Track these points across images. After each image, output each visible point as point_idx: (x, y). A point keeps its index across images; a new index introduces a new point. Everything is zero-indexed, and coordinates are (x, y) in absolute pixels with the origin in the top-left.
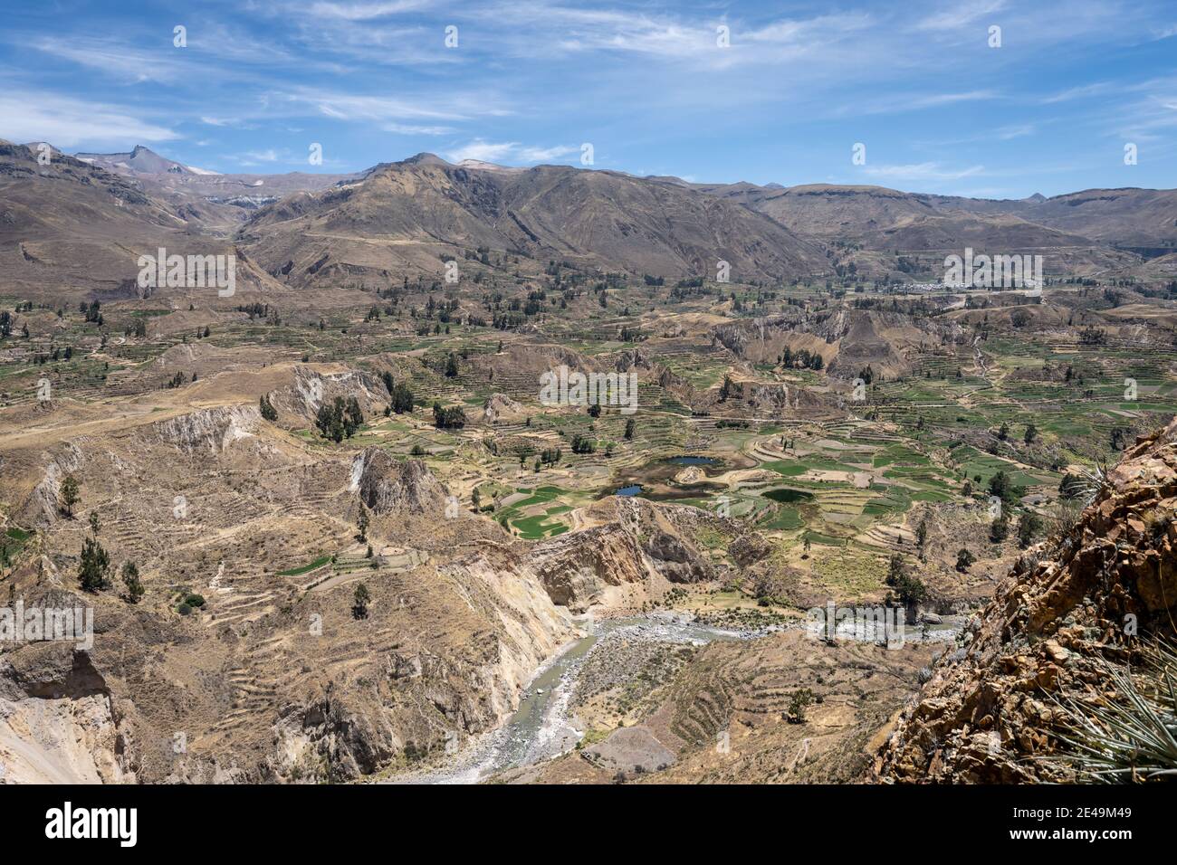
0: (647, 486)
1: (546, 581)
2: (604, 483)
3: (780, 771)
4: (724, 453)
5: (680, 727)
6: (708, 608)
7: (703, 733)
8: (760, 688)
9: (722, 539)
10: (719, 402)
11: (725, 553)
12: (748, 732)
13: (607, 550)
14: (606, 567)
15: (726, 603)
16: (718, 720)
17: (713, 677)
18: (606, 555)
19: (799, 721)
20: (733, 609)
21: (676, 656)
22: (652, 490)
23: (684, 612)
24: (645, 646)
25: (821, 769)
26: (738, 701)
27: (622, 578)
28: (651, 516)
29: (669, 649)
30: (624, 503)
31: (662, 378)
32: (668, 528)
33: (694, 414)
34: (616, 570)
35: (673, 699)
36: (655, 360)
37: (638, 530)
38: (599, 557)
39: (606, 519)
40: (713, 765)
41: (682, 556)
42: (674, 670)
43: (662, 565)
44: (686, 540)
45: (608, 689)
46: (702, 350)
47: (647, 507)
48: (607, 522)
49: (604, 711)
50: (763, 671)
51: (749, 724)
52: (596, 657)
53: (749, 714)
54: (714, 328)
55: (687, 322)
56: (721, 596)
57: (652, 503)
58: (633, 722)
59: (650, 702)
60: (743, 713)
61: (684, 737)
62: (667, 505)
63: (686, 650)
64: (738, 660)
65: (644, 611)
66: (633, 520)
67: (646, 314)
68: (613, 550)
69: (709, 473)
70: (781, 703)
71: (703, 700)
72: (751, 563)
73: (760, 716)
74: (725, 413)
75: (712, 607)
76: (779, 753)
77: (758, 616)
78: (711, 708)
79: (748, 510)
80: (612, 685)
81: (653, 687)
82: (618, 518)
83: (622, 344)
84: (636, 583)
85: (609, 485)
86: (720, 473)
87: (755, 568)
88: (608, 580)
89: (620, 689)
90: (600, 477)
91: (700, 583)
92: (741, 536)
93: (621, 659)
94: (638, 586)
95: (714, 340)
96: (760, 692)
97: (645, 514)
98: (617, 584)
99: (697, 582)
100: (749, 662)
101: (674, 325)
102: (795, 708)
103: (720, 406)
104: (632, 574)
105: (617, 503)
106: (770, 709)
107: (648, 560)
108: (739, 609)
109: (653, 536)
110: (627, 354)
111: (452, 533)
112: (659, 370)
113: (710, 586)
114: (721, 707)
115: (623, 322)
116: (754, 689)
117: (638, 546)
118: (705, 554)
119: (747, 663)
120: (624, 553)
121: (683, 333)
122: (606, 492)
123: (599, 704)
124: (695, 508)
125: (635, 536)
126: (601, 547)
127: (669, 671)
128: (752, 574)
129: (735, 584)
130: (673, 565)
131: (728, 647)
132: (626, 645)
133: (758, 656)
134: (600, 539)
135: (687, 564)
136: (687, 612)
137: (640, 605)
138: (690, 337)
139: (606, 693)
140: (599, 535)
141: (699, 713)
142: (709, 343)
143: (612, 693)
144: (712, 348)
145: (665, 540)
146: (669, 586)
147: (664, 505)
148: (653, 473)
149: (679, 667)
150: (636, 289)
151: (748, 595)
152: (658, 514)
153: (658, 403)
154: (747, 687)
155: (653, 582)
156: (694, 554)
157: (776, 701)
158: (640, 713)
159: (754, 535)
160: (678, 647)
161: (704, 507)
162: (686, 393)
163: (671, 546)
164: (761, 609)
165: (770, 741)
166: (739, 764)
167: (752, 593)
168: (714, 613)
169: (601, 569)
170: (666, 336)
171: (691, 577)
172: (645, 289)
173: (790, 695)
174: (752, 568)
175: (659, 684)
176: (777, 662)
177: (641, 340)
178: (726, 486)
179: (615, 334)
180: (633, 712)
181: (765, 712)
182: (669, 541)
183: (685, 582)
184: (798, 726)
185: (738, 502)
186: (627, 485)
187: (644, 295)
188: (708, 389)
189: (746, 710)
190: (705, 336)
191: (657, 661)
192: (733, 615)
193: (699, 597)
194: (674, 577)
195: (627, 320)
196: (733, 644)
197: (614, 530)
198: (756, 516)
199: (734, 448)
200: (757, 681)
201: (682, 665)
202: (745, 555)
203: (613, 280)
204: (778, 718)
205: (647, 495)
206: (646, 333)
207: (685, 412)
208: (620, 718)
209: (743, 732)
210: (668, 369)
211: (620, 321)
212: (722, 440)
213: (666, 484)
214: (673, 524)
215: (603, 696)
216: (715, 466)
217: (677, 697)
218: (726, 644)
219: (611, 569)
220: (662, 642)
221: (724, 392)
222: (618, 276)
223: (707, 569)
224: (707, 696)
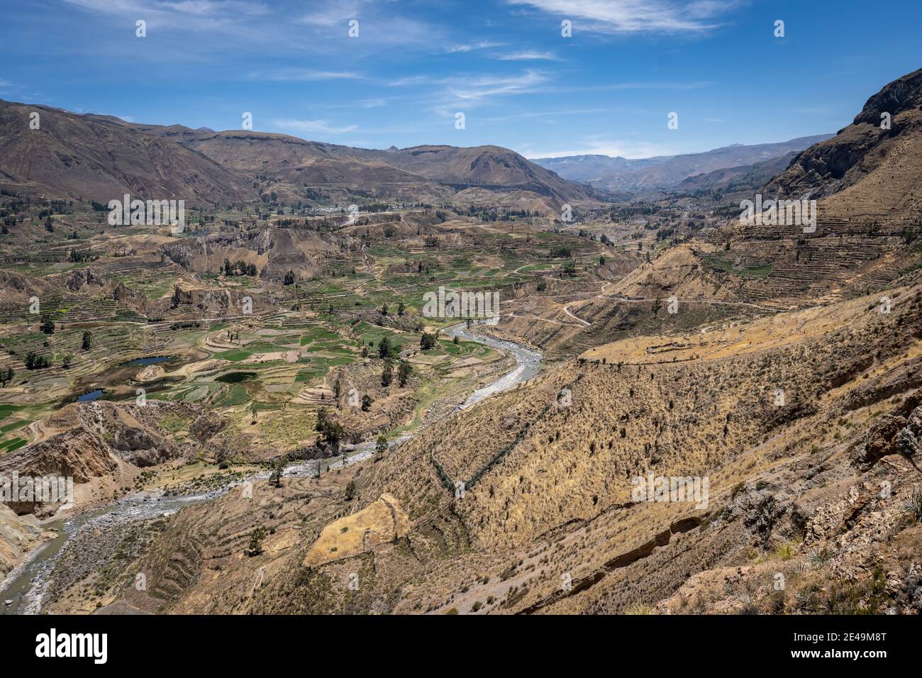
0: (109, 388)
2: (64, 392)
3: (242, 601)
4: (180, 351)
5: (157, 590)
6: (176, 481)
7: (178, 588)
8: (224, 536)
9: (183, 422)
10: (172, 308)
11: (187, 433)
12: (217, 574)
13: (72, 453)
14: (72, 469)
15: (192, 473)
16: (191, 573)
17: (183, 539)
18: (71, 458)
19: (258, 553)
20: (197, 477)
21: (150, 529)
22: (113, 391)
23: (154, 490)
24: (118, 529)
25: (272, 589)
26: (207, 552)
27: (90, 475)
28: (114, 415)
29: (142, 526)
30: (85, 408)
31: (116, 292)
32: (131, 422)
33: (150, 321)
34: (83, 469)
35: (149, 567)
36: (107, 277)
37: (103, 430)
38: (64, 462)
39: (68, 425)
41: (148, 443)
42: (148, 542)
43: (130, 455)
44: (151, 430)
45: (84, 578)
46: (153, 265)
47: (109, 407)
48: (70, 428)
49: (81, 599)
50: (226, 522)
51: (217, 568)
52: (69, 552)
53: (216, 560)
54: (162, 246)
55: (137, 243)
56: (186, 469)
57: (114, 404)
58: (111, 600)
59: (127, 577)
60: (212, 560)
61: (161, 597)
62: (129, 403)
63: (159, 522)
64: (205, 519)
65: (116, 498)
66: (97, 422)
67: (96, 237)
68: (78, 452)
69: (167, 369)
70: (243, 543)
71: (176, 560)
72: (210, 436)
73: (226, 558)
74: (178, 317)
75: (179, 480)
76: (241, 586)
77: (220, 478)
78: (184, 565)
79: (204, 395)
80: (87, 573)
81: (129, 562)
82: (81, 423)
83: (73, 264)
84: (105, 476)
85: (69, 394)
86: (178, 367)
87: (214, 440)
88: (77, 480)
89: (97, 574)
90: (59, 388)
91: (167, 462)
92: (199, 417)
93: (95, 547)
94: (107, 479)
95: (162, 257)
96: (225, 539)
97: (108, 414)
98: (85, 481)
99: (163, 462)
100: (214, 517)
101: (124, 245)
102: (254, 543)
103: (173, 312)
104: (101, 469)
105: (78, 409)
106: (234, 550)
107: (115, 453)
108: (203, 476)
109: (118, 432)
110: (78, 274)
112: (112, 286)
113: (176, 463)
114: (193, 561)
115: (72, 245)
116: (220, 538)
117: (104, 444)
118: (169, 437)
119: (213, 519)
120: (90, 452)
121: (134, 252)
122: (67, 400)
123: (76, 594)
124: (156, 401)
125: (99, 436)
126: (65, 451)
127: (144, 545)
128: (212, 445)
129: (198, 456)
130: (140, 453)
131: (196, 510)
132: (100, 533)
133: (221, 511)
134: (63, 445)
135: (154, 449)
136: (157, 489)
137: (111, 494)
138: (140, 255)
139: (82, 582)
140: (61, 441)
141: (174, 572)
142: (159, 259)
143: (89, 580)
144: (161, 264)
145: (130, 433)
146: (139, 471)
147: (126, 403)
148: (115, 376)
149: (152, 538)
150: (83, 215)
151: (210, 463)
152: (122, 412)
153: (114, 315)
154: (213, 539)
155: (122, 471)
156: (158, 439)
157: (239, 542)
158: (118, 589)
159: (211, 413)
160: (152, 522)
161: (165, 398)
162: (140, 303)
163: (136, 437)
164: (222, 471)
165: (235, 577)
166: (209, 605)
167: (213, 461)
168: (182, 484)
169: (66, 471)
170: (116, 255)
171: (158, 459)
172: (94, 214)
173: (250, 534)
174: (211, 440)
175: (134, 558)
176: (236, 512)
177: (92, 260)
178: (184, 377)
179: (65, 255)
180: (111, 591)
181: (230, 554)
182: (134, 433)
183: (154, 465)
184: (257, 557)
185: (195, 389)
186: (88, 391)
187: (92, 219)
188: (161, 299)
189: (214, 557)
190: (154, 254)
191: (131, 539)
192: (198, 482)
193: (167, 474)
194: (141, 463)
195: (76, 243)
196: (199, 506)
197: (77, 434)
198: (211, 398)
199: (189, 345)
200: (222, 532)
201: (156, 536)
202: (204, 431)
203: (59, 207)
204: (241, 556)
205: (110, 397)
206: (97, 253)
207: (142, 320)
208: (98, 600)
209: (212, 576)
210: (121, 284)
211: (69, 244)
212: (177, 340)
213: (127, 384)
214: (137, 418)
215: (79, 586)
216: (172, 362)
217: (152, 565)
218: (194, 507)
219: (78, 469)
220: (135, 521)
221: (176, 300)
222: (64, 203)
223: (173, 449)
224: (180, 556)
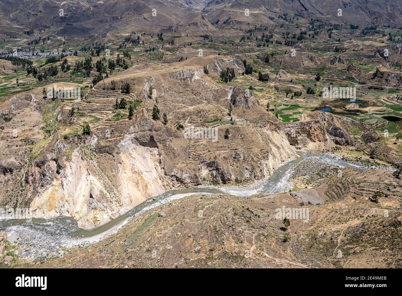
0: (333, 108)
1: (288, 137)
2: (317, 105)
3: (361, 217)
4: (369, 99)
5: (328, 193)
6: (349, 155)
7: (336, 196)
8: (362, 187)
9: (360, 132)
10: (372, 79)
11: (360, 137)
12: (353, 200)
13: (313, 129)
14: (311, 135)
15: (357, 155)
16: (343, 194)
17: (344, 179)
18: (312, 131)
19: (376, 201)
20: (358, 157)
21: (332, 169)
22: (335, 110)
23: (339, 155)
24: (321, 164)
25: (377, 220)
26: (352, 189)
27: (317, 140)
28: (332, 120)
29: (329, 167)
30: (322, 114)
31: (349, 67)
32: (338, 125)
33: (359, 83)
34: (315, 137)
35: (327, 183)
36: (347, 60)
37: (326, 125)
38: (309, 132)
39: (314, 118)
40: (337, 208)
41: (342, 136)
42: (330, 174)
43: (333, 138)
44: (345, 130)
45: (304, 175)
46: (369, 57)
47: (331, 116)
48: (315, 120)
49: (301, 182)
50: (365, 181)
51: (354, 198)
52: (302, 164)
53: (355, 195)
54: (377, 48)
55: (365, 45)
56: (355, 152)
57: (333, 115)
58: (311, 188)
59: (318, 183)
60: (353, 194)
61: (328, 196)
62: (340, 116)
63: (336, 168)
64: (356, 176)
65: (323, 152)
66: (325, 120)
67: (347, 41)
68: (315, 130)
69: (360, 106)
70: (370, 194)
71: (338, 186)
72: (370, 142)
73: (360, 196)
74: (373, 83)
75: (350, 156)
76: (363, 211)
77: (369, 162)
78: (341, 190)
79: (374, 122)
80: (306, 174)
81: (321, 178)
82: (319, 119)
83: (335, 53)
84: (321, 142)
85: (318, 106)
86: (366, 107)
87: (372, 144)
88: (311, 140)
89: (309, 176)
90: (315, 103)
91: (347, 146)
92: (368, 132)
93: (311, 167)
94: (322, 144)
95: (375, 53)
96: (362, 188)
97: (330, 119)
98: (314, 141)
99: (346, 146)
100: (360, 177)
101: (359, 46)
102: (375, 197)
103: (372, 81)
104: (321, 139)
105: (320, 113)
106: (364, 195)
107: (328, 135)
108: (361, 158)
109: (332, 127)
110: (336, 57)
111: (258, 116)
112: (348, 64)
113: (351, 148)
114: (345, 190)
115: (337, 44)
116: (360, 187)
117: (325, 130)
118: (351, 136)
119: (359, 177)
120: (319, 131)
121: (362, 49)
122: (317, 109)
123: (300, 180)
124: (351, 119)
125: (324, 126)
126: (311, 128)
127: (328, 174)
128: (370, 146)
129: (362, 149)
130: (338, 138)
131: (353, 170)
132: (314, 163)
133: (364, 176)
134: (311, 125)
135: (343, 139)
136: (340, 155)
137: (322, 150)
138: (365, 51)
139: (303, 177)
140: (310, 124)
141: (336, 190)
142: (373, 54)
143: (305, 177)
144: (373, 56)
145: (336, 129)
146: (335, 145)
147: (338, 116)
148: (337, 104)
149: (332, 173)
150: (345, 31)
151: (366, 154)
152: (335, 119)
153: (345, 77)
154: (357, 186)
155: (328, 143)
156: (347, 135)
157: (368, 193)
158: (314, 185)
159: (374, 132)
160: (334, 167)
161: (355, 119)
162: (358, 74)
163: (338, 131)
164: (371, 159)
165: (361, 205)
166: (346, 210)
167: (368, 153)
168: (351, 158)
169: (309, 135)
170: (354, 50)
171: (344, 144)
172: (350, 31)
173: (374, 192)
174: (370, 144)
175: (323, 177)
176: (371, 180)
177: (343, 52)
178: (367, 112)
179: (332, 49)
180: (311, 184)
181: (362, 195)
182: (338, 130)
183: (342, 145)
184: (374, 203)
185: (370, 119)
186: (325, 107)
187: (349, 33)
188: (368, 73)
189: (354, 193)
190: (372, 51)
191: (324, 170)
192: (358, 160)
193: (346, 151)
194: (337, 142)
195: (339, 44)
196: (355, 169)
197: (316, 123)
198: (377, 125)
199: (374, 97)
200: (362, 185)
201: (333, 173)
202: (368, 139)
203: (336, 27)
204: (367, 199)
205: (333, 112)
206: (346, 49)
207: (356, 82)
208: (306, 185)
209: (351, 200)
210: (352, 64)
211: (335, 44)
212: (370, 94)
213: (341, 109)
214: (341, 124)
215: (302, 177)
216: (363, 104)
217: (329, 183)
218: (352, 169)
219: (313, 136)
220: (327, 164)
221: (375, 75)
222: (339, 25)
223: (351, 142)
224: (340, 185)
